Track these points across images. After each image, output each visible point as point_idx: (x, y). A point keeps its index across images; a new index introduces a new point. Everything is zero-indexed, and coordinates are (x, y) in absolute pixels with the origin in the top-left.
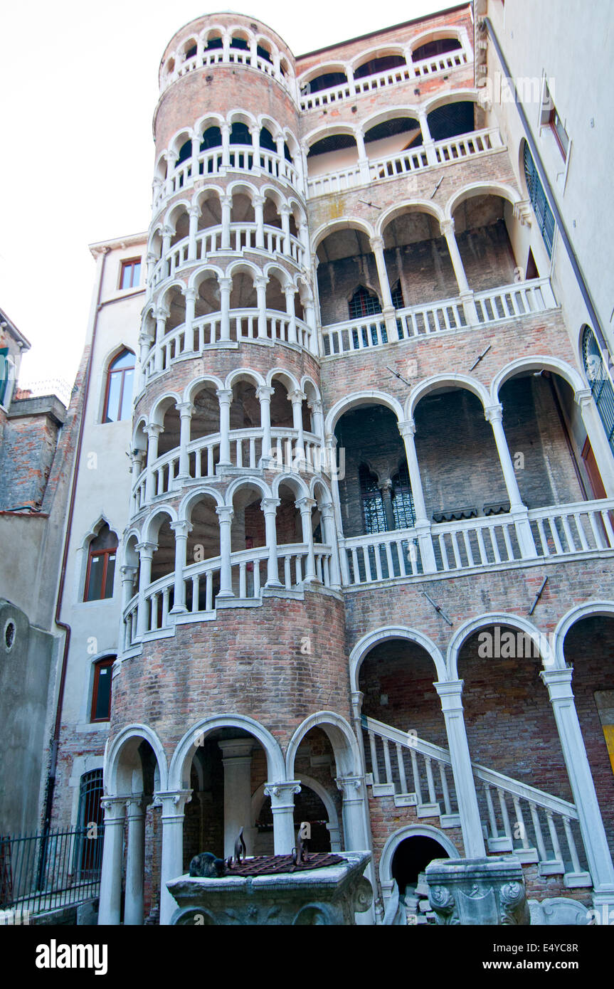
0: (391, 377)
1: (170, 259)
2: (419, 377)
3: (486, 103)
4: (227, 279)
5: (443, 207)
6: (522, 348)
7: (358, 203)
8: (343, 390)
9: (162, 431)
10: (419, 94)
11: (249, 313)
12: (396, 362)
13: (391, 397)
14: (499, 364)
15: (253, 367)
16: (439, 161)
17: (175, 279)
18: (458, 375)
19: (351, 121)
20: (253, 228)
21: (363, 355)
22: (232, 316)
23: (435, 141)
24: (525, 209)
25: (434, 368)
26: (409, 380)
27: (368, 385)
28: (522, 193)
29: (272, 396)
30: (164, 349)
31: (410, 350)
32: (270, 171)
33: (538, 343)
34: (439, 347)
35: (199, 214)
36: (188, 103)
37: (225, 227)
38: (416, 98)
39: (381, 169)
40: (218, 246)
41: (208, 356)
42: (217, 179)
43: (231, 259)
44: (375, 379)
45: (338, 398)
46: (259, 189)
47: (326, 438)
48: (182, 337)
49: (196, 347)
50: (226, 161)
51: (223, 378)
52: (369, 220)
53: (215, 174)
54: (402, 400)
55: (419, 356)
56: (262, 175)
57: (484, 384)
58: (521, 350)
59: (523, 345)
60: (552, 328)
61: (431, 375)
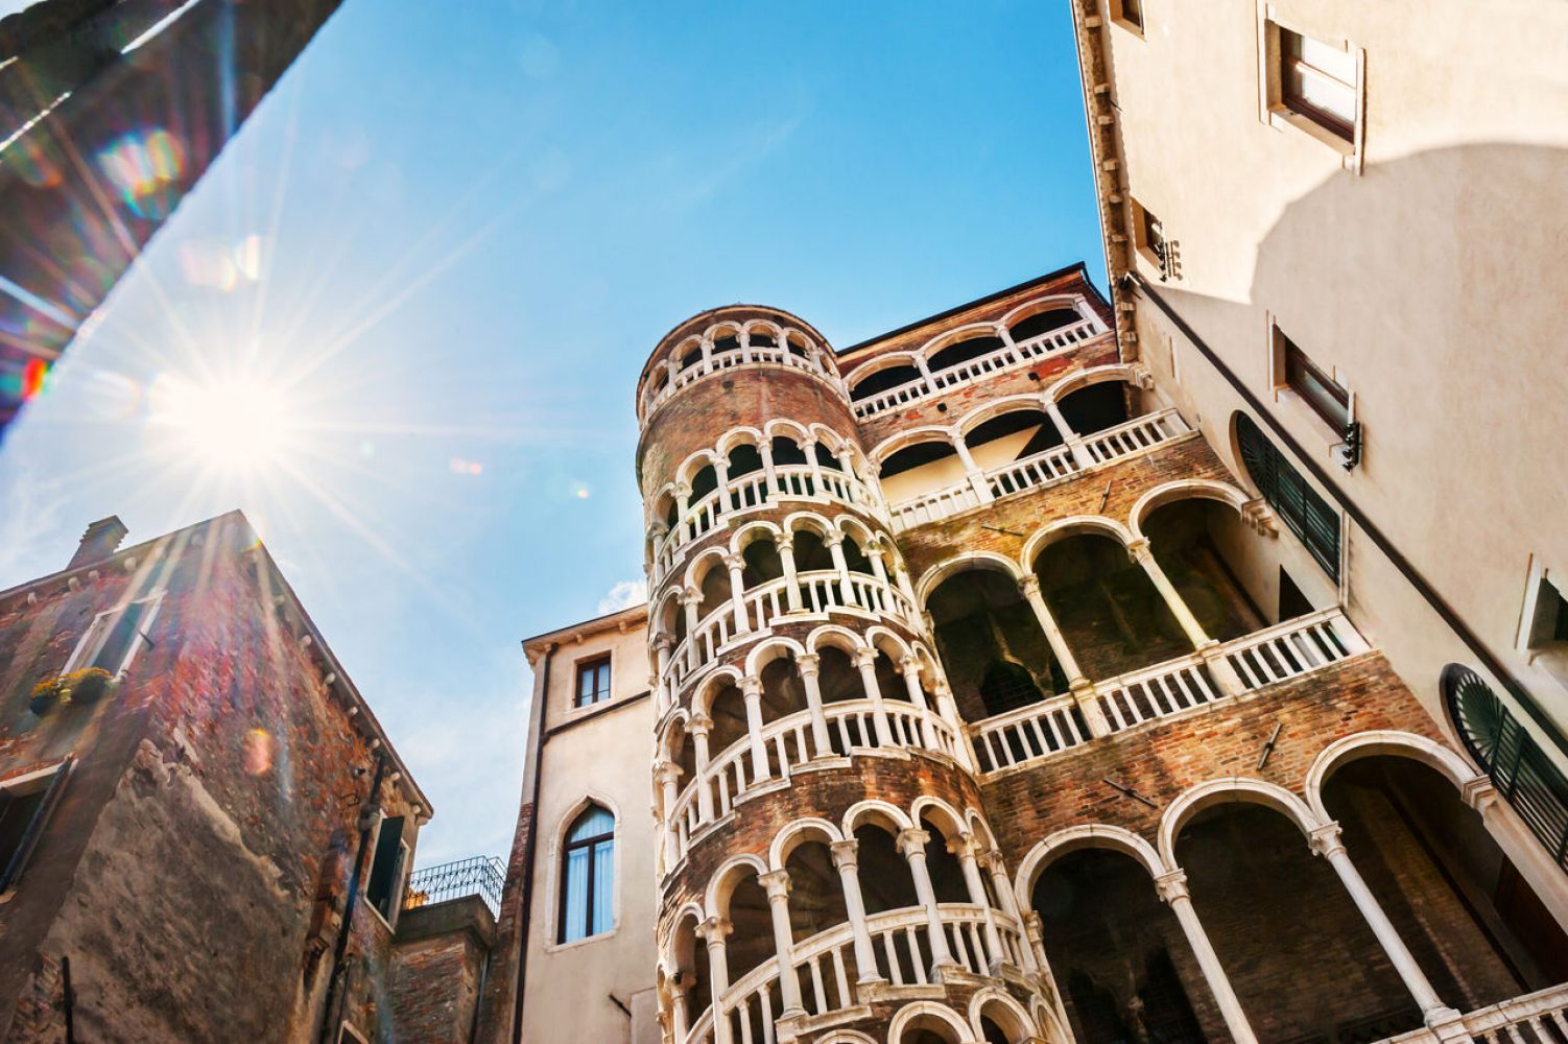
0: (1118, 797)
1: (703, 636)
2: (1170, 792)
3: (1144, 381)
4: (811, 657)
5: (1124, 521)
6: (1338, 721)
7: (983, 531)
8: (1033, 830)
9: (730, 930)
10: (1038, 380)
11: (858, 708)
12: (1118, 770)
13: (1128, 832)
14: (1307, 753)
15: (884, 796)
16: (1097, 460)
17: (720, 665)
18: (1240, 779)
19: (940, 423)
20: (836, 577)
21: (1056, 764)
22: (830, 713)
23: (1082, 436)
24: (1261, 511)
25: (1192, 773)
26: (1152, 799)
27: (1078, 815)
28: (1246, 489)
29: (926, 846)
30: (715, 781)
31: (1140, 747)
32: (840, 495)
33: (1361, 711)
34: (1189, 736)
35: (742, 564)
36: (700, 419)
37: (790, 579)
38: (1034, 384)
39: (993, 484)
40: (784, 608)
41: (802, 785)
42: (765, 512)
43: (812, 625)
44: (1088, 803)
45: (1030, 845)
46: (832, 521)
47: (1026, 921)
48: (747, 757)
49: (775, 771)
50: (773, 486)
51: (838, 822)
52: (1008, 553)
53: (759, 507)
54: (1151, 835)
55: (1158, 755)
56: (832, 502)
57: (1291, 790)
58: (1337, 726)
59: (1336, 717)
60: (1376, 684)
61: (1191, 785)
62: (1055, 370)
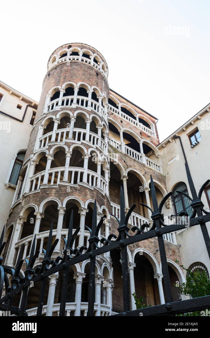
2: (138, 246)
3: (159, 155)
5: (147, 181)
7: (121, 158)
10: (141, 135)
18: (150, 253)
23: (145, 155)
33: (173, 256)
52: (124, 167)
54: (131, 251)
57: (158, 263)
60: (177, 253)
61: (142, 247)
62: (145, 136)
